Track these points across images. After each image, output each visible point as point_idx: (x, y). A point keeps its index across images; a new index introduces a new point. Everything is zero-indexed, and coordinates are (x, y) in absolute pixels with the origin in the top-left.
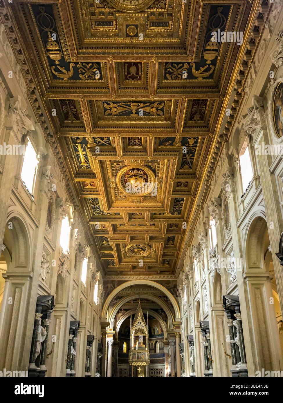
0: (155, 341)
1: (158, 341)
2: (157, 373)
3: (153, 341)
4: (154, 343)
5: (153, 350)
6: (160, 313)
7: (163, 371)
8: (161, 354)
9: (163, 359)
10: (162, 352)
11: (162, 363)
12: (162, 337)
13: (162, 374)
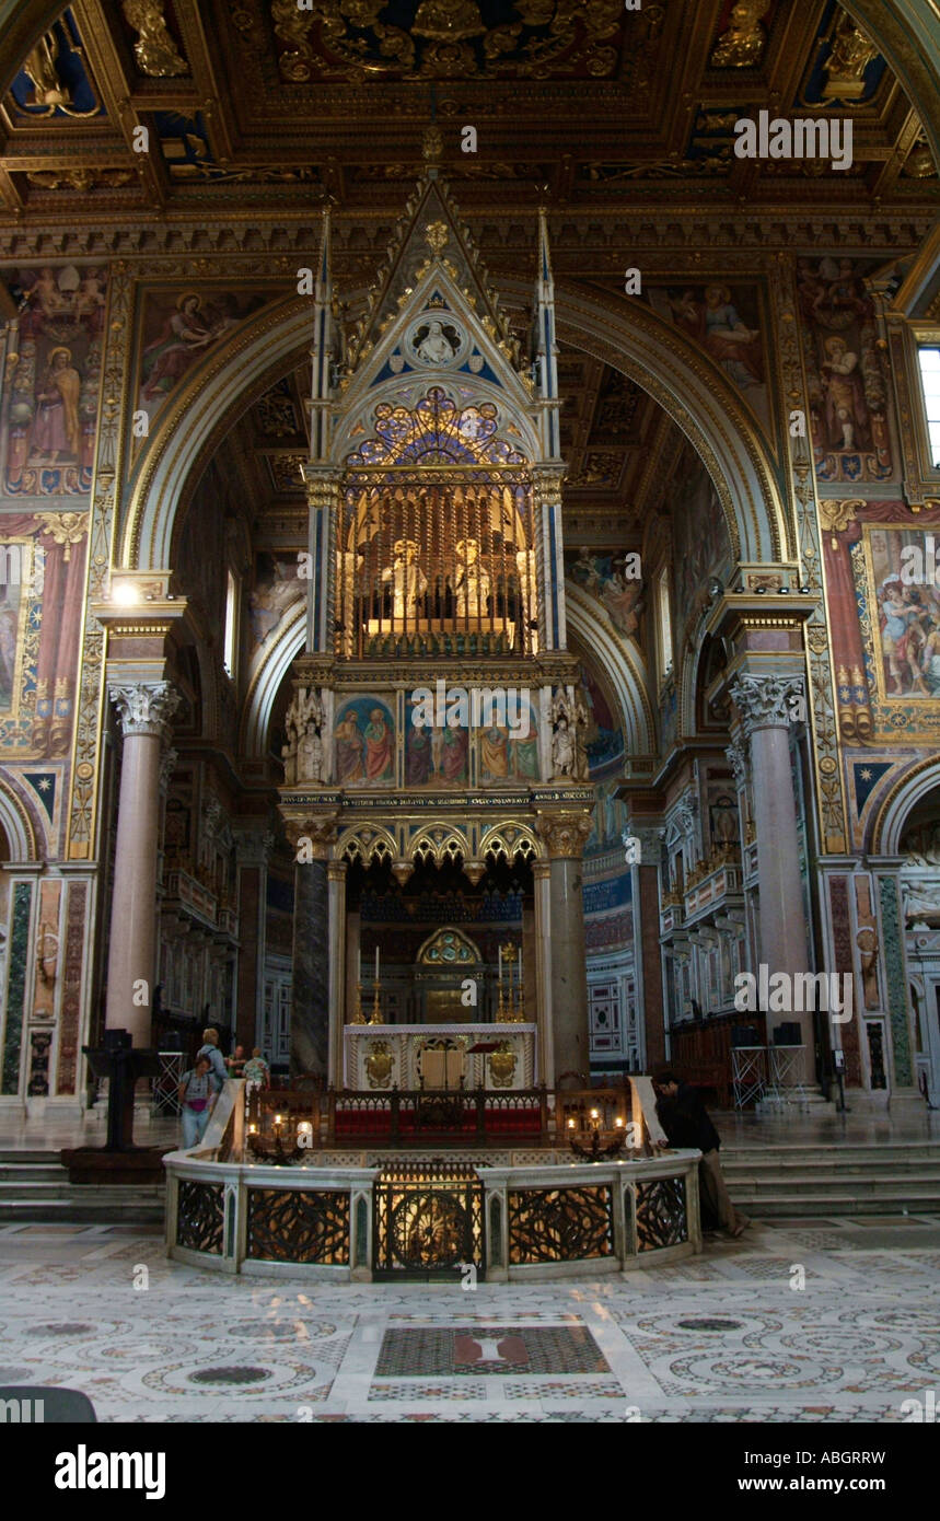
6: (590, 582)
7: (616, 1007)
8: (600, 884)
9: (619, 916)
10: (603, 871)
11: (602, 949)
12: (605, 760)
13: (602, 1026)
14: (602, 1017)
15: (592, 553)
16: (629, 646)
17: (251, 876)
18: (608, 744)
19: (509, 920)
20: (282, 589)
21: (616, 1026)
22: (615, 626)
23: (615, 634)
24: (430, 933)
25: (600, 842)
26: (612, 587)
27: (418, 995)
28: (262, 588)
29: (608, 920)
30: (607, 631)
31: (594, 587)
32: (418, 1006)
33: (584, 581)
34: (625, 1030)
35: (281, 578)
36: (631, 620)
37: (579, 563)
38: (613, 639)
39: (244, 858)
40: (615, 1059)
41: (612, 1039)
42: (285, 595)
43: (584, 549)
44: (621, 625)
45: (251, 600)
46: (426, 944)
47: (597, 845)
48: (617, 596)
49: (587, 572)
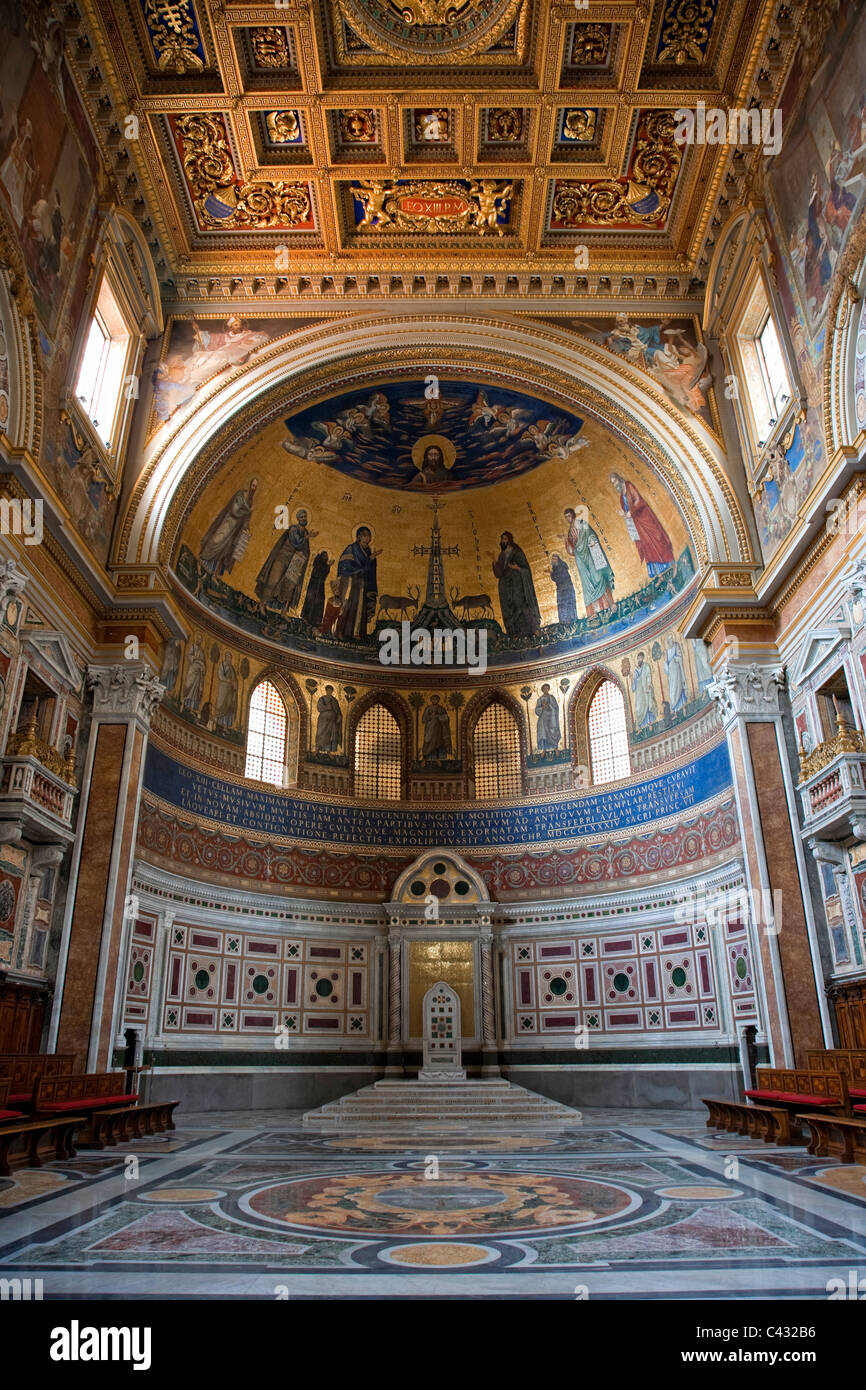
0: (575, 678)
1: (615, 665)
2: (621, 982)
3: (554, 684)
4: (563, 699)
5: (559, 758)
6: (633, 353)
7: (703, 959)
8: (664, 778)
9: (701, 818)
10: (667, 758)
11: (672, 872)
12: (659, 606)
13: (681, 991)
14: (679, 976)
15: (632, 321)
16: (697, 426)
17: (115, 738)
18: (664, 584)
19: (528, 841)
20: (202, 360)
21: (707, 988)
22: (672, 399)
23: (675, 410)
24: (412, 860)
25: (659, 718)
26: (664, 359)
27: (396, 948)
28: (175, 359)
29: (681, 827)
30: (663, 406)
31: (639, 359)
32: (396, 962)
33: (624, 351)
34: (727, 997)
35: (202, 348)
36: (695, 399)
37: (616, 332)
38: (672, 415)
39: (105, 708)
40: (710, 1043)
41: (700, 1011)
42: (205, 367)
43: (621, 316)
44: (682, 401)
45: (156, 372)
46: (407, 874)
47: (655, 725)
48: (673, 369)
49: (627, 342)
